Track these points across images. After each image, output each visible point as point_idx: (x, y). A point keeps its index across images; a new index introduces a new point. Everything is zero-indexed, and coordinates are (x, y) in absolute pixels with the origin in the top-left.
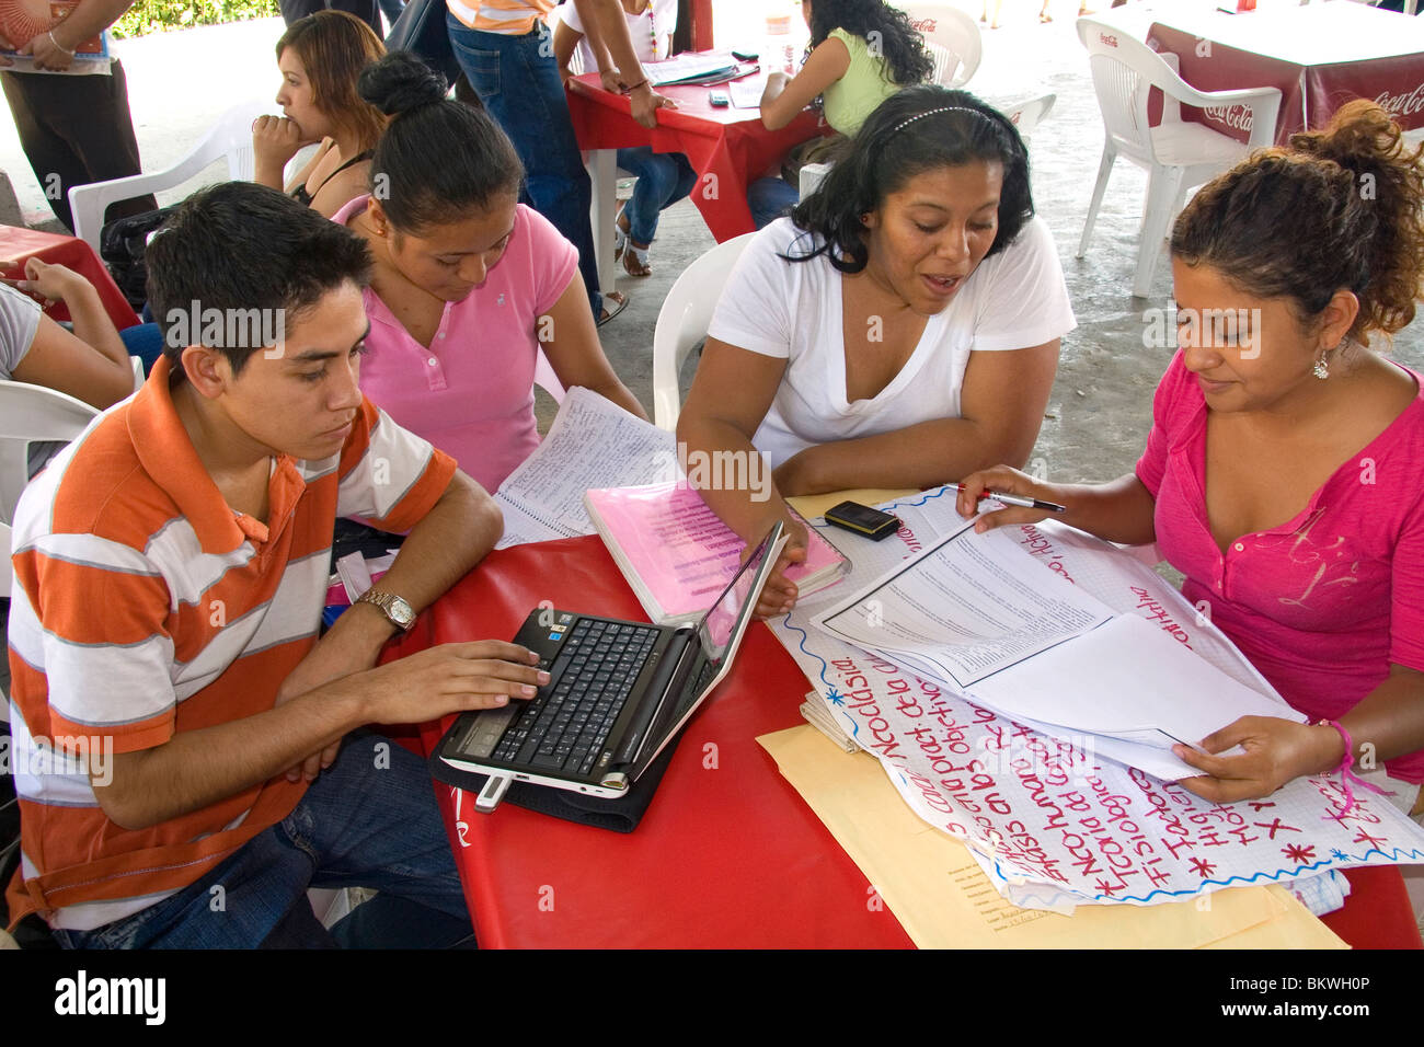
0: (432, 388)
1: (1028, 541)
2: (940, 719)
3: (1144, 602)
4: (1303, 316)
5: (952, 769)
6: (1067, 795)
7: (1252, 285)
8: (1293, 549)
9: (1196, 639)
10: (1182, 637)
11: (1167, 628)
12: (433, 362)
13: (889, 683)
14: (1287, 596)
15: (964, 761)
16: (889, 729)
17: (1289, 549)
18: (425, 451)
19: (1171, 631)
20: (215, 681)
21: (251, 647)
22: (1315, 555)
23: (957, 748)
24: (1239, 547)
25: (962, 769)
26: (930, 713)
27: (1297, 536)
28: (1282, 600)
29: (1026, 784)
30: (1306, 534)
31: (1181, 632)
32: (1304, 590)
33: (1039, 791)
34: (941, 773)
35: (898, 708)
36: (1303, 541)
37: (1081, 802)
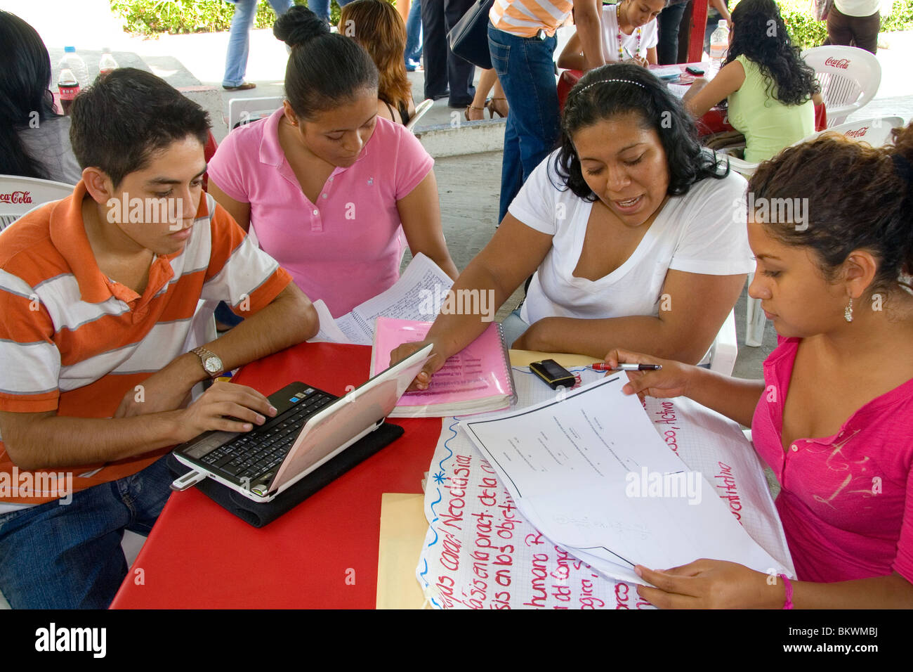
0: (313, 229)
1: (662, 413)
2: (504, 512)
3: (723, 475)
4: (824, 265)
5: (489, 546)
6: (559, 587)
7: (781, 234)
8: (830, 458)
9: (748, 511)
10: (737, 507)
11: (729, 497)
12: (316, 212)
13: (484, 479)
14: (818, 494)
15: (503, 543)
16: (463, 508)
17: (827, 457)
18: (273, 265)
19: (730, 500)
20: (90, 385)
21: (120, 370)
22: (845, 466)
23: (502, 534)
24: (795, 448)
25: (497, 548)
26: (500, 506)
27: (835, 448)
28: (815, 497)
29: (535, 571)
30: (841, 447)
31: (738, 503)
32: (832, 493)
33: (541, 578)
34: (479, 546)
35: (479, 497)
36: (838, 453)
37: (566, 595)
